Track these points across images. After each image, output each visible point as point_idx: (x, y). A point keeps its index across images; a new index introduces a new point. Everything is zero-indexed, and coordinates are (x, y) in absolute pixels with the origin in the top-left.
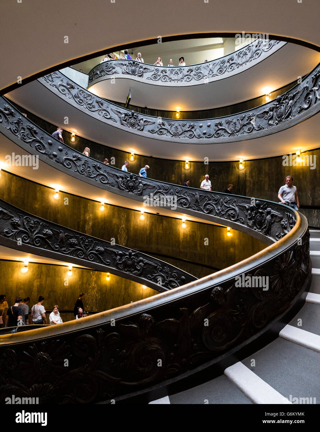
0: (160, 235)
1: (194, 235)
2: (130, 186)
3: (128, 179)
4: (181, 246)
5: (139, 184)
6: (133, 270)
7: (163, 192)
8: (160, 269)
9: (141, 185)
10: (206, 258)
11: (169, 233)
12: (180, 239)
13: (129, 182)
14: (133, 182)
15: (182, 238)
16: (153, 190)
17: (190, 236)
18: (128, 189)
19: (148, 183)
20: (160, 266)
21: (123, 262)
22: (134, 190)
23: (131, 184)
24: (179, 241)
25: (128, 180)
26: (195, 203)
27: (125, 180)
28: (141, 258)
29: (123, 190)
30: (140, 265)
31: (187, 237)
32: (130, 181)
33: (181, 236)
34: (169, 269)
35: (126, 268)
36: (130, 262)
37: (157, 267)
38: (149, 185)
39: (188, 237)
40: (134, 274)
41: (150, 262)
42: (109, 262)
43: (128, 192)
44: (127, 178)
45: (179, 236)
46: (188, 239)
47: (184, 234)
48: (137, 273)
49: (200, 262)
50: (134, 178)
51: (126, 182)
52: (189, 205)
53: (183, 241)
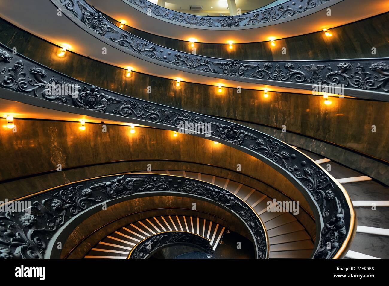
0: (107, 144)
1: (144, 138)
2: (91, 102)
3: (88, 92)
4: (131, 149)
5: (102, 98)
6: (125, 192)
7: (131, 107)
8: (148, 181)
9: (104, 99)
10: (156, 154)
11: (118, 140)
12: (130, 143)
13: (89, 96)
14: (95, 96)
15: (132, 143)
16: (119, 105)
17: (139, 140)
18: (87, 105)
19: (114, 98)
20: (147, 178)
21: (114, 190)
22: (95, 106)
23: (92, 99)
24: (129, 146)
25: (89, 94)
26: (166, 118)
27: (84, 93)
28: (128, 179)
29: (82, 106)
30: (130, 185)
31: (136, 141)
32: (91, 95)
33: (131, 141)
34: (156, 178)
35: (119, 194)
36: (121, 187)
37: (145, 180)
38: (115, 100)
39: (138, 141)
40: (128, 194)
41: (138, 179)
42: (101, 198)
43: (88, 109)
44: (85, 90)
45: (129, 141)
46: (138, 143)
47: (133, 139)
48: (130, 193)
49: (151, 159)
50: (96, 91)
51: (84, 97)
52: (159, 120)
53: (133, 145)
